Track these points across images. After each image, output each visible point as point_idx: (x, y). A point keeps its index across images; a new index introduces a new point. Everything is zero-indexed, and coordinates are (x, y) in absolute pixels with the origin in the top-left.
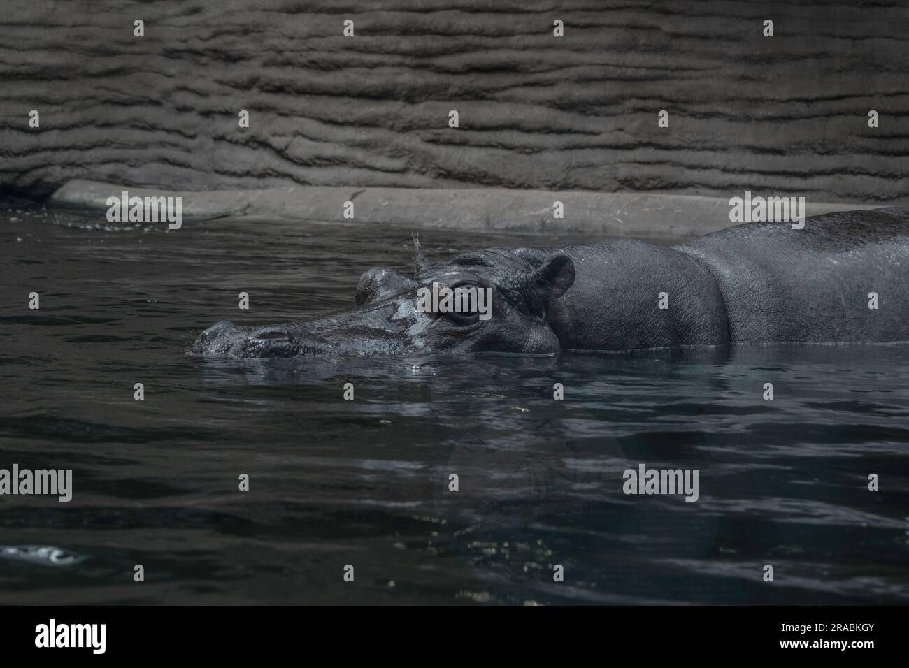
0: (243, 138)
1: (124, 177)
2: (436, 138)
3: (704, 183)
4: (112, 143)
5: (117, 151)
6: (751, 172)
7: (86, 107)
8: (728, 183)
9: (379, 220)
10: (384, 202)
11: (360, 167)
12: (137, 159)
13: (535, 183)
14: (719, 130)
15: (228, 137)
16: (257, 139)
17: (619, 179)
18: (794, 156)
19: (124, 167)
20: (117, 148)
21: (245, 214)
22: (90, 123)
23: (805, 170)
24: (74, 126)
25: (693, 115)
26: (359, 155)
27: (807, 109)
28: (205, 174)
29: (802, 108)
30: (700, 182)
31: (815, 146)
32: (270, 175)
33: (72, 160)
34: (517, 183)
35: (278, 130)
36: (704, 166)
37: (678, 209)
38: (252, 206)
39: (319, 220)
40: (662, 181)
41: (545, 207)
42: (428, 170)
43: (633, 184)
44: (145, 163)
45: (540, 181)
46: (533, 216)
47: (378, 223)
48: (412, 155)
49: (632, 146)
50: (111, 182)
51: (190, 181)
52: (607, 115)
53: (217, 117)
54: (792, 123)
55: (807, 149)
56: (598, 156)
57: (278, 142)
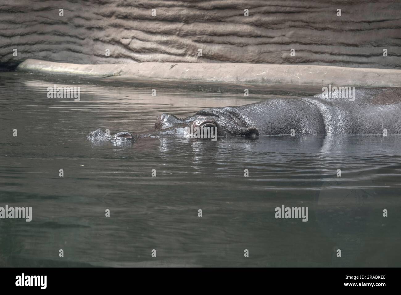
0: (108, 40)
1: (50, 58)
2: (199, 39)
3: (322, 60)
4: (45, 42)
5: (47, 46)
6: (343, 55)
7: (33, 25)
8: (332, 60)
9: (185, 78)
10: (187, 69)
11: (164, 53)
12: (56, 49)
13: (244, 60)
14: (329, 36)
15: (101, 39)
16: (115, 40)
17: (283, 58)
18: (363, 47)
19: (50, 53)
20: (47, 44)
21: (120, 75)
22: (35, 32)
23: (368, 54)
24: (27, 34)
25: (316, 29)
26: (163, 48)
27: (369, 26)
28: (89, 56)
29: (367, 26)
30: (319, 59)
31: (372, 43)
32: (121, 57)
33: (26, 50)
34: (236, 60)
35: (124, 36)
36: (322, 52)
37: (325, 72)
38: (123, 71)
39: (156, 78)
40: (303, 59)
41: (264, 71)
42: (195, 54)
43: (289, 60)
44: (60, 51)
45: (247, 59)
46: (258, 76)
47: (185, 79)
48: (188, 47)
49: (289, 43)
50: (44, 60)
51: (82, 59)
52: (277, 29)
53: (95, 30)
54: (361, 32)
55: (368, 44)
56: (272, 48)
57: (125, 41)
